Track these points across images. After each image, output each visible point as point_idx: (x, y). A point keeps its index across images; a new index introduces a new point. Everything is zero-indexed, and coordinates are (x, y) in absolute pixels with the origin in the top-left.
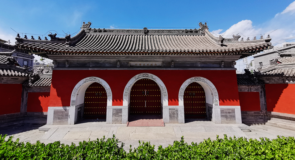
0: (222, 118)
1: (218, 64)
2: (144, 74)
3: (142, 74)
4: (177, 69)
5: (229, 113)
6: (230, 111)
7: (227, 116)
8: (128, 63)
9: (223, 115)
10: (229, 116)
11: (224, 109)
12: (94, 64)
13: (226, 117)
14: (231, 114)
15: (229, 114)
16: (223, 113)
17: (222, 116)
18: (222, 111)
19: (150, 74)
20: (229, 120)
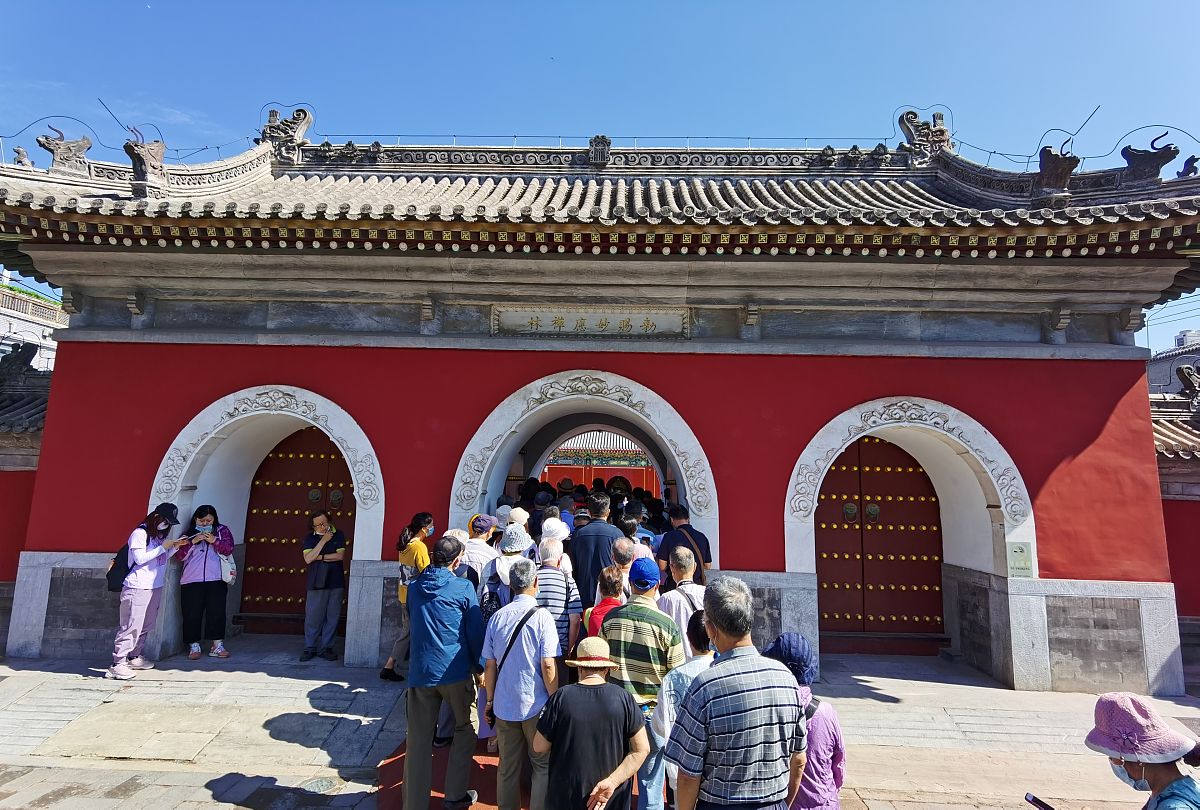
0: (1058, 656)
1: (1031, 323)
2: (576, 374)
3: (565, 378)
4: (779, 349)
5: (1102, 625)
6: (1111, 615)
7: (1087, 643)
8: (485, 312)
9: (1064, 634)
10: (1101, 647)
11: (1070, 599)
12: (288, 313)
13: (1083, 649)
14: (1112, 633)
15: (1103, 632)
16: (1066, 623)
17: (1056, 644)
18: (1057, 614)
19: (612, 380)
20: (1104, 672)
